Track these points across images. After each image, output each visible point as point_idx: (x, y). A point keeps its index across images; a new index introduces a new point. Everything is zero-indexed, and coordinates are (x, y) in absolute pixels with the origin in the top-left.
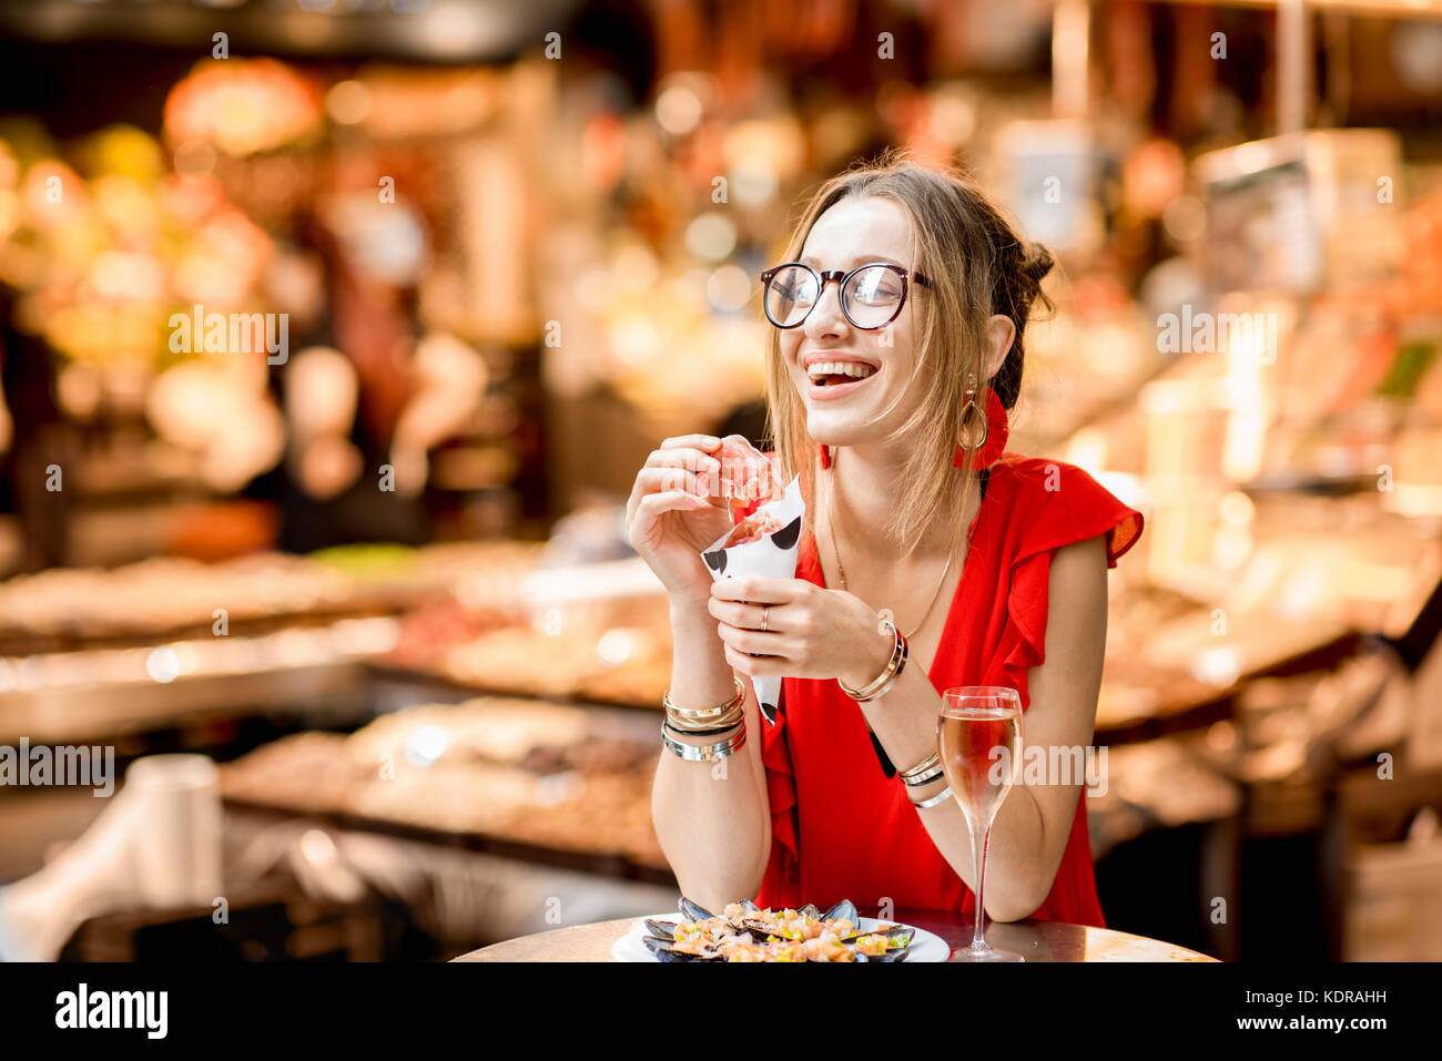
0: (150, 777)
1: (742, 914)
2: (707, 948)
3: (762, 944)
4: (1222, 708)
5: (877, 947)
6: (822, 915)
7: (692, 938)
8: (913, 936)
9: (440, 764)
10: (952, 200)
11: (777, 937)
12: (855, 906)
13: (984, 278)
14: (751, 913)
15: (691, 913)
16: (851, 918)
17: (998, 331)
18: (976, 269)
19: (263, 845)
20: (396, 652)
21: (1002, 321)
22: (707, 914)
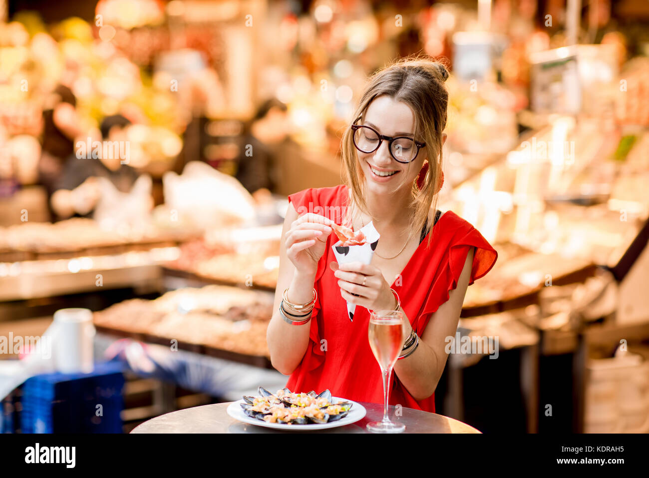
0: (63, 316)
1: (284, 394)
2: (266, 409)
3: (289, 408)
4: (532, 298)
5: (336, 410)
6: (317, 395)
7: (260, 404)
8: (352, 406)
9: (190, 313)
11: (295, 405)
14: (287, 395)
15: (262, 393)
16: (328, 397)
19: (113, 347)
20: (176, 261)
22: (269, 394)
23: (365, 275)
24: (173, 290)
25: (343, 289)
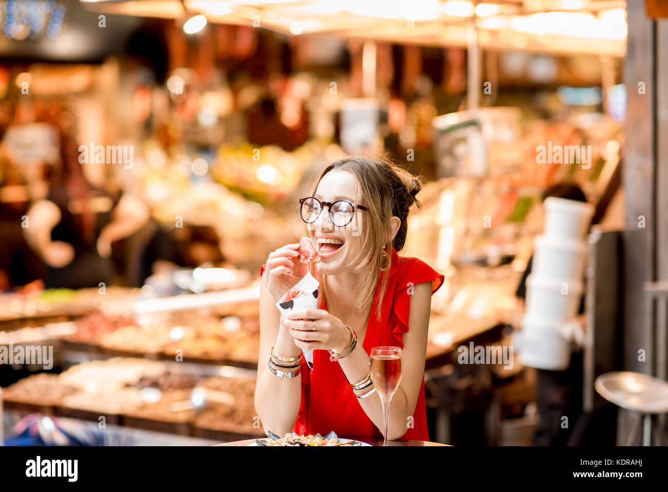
1: (292, 437)
10: (375, 171)
12: (336, 433)
13: (389, 204)
15: (273, 437)
16: (335, 438)
17: (395, 223)
18: (386, 200)
20: (75, 335)
21: (395, 220)
22: (278, 437)
23: (313, 320)
24: (77, 363)
25: (296, 338)
